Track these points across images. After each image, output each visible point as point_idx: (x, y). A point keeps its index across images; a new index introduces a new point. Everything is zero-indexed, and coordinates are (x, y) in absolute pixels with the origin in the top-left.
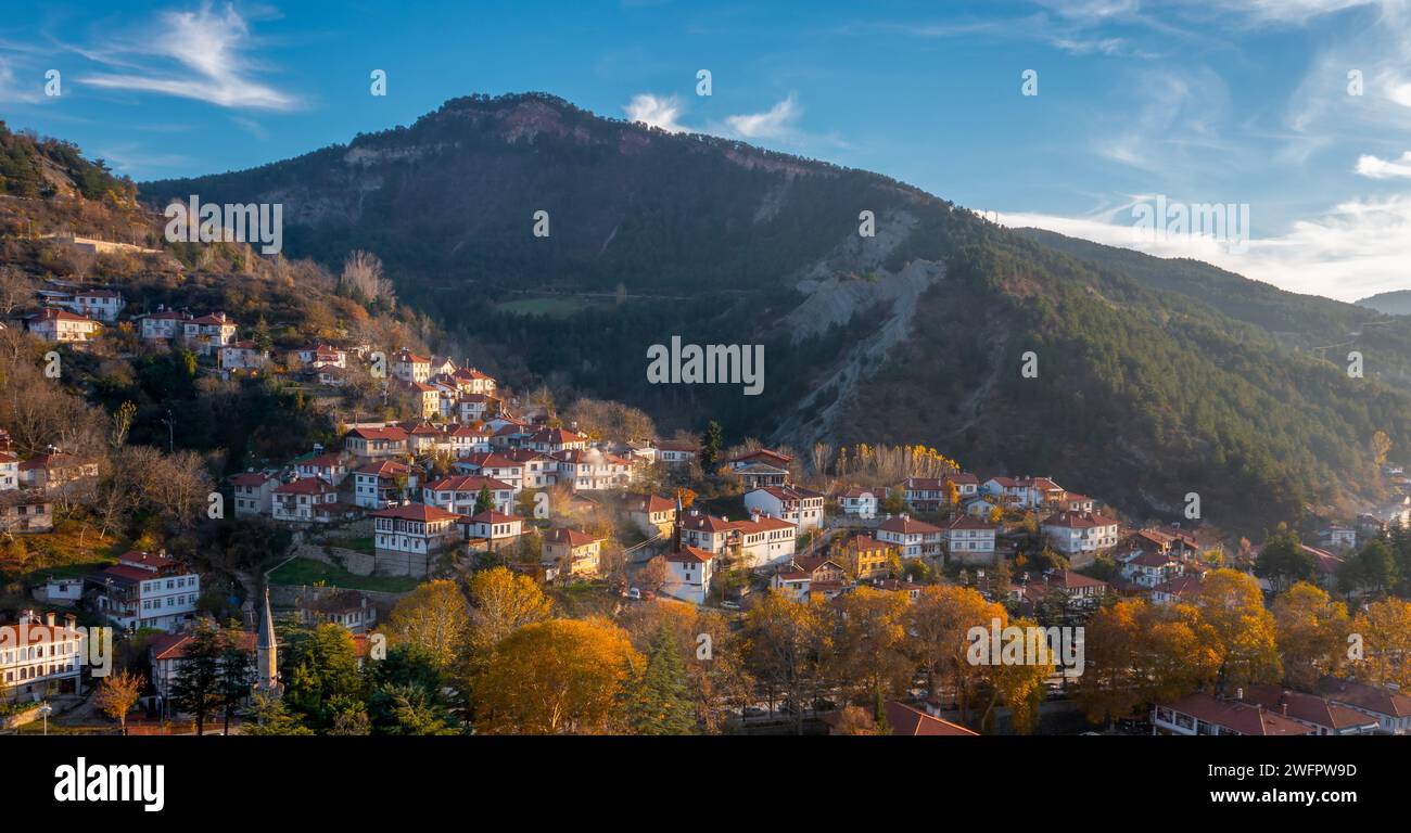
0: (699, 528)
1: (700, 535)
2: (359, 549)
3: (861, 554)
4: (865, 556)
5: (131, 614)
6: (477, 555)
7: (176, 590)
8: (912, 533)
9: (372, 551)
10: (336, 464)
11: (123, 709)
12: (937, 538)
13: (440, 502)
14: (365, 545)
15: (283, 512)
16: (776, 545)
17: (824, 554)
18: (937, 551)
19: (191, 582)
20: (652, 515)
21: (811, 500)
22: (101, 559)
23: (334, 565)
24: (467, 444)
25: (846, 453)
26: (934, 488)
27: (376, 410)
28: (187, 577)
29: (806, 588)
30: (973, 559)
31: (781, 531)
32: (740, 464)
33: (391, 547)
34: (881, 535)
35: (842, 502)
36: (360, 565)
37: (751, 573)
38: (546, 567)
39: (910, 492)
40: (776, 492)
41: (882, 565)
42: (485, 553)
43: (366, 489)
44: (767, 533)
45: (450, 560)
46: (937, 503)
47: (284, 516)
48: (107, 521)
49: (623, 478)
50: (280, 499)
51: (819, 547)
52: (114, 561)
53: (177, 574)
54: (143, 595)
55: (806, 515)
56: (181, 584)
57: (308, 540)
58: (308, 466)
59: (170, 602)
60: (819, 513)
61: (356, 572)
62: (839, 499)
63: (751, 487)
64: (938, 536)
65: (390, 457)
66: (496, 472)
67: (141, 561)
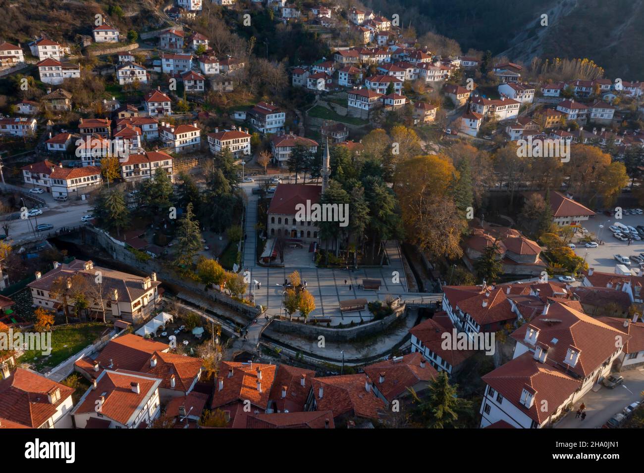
0: (478, 103)
1: (478, 106)
2: (341, 105)
3: (548, 118)
4: (550, 118)
5: (263, 126)
6: (388, 112)
7: (278, 118)
8: (574, 109)
9: (347, 106)
10: (331, 66)
11: (266, 164)
12: (586, 112)
13: (373, 86)
14: (344, 103)
15: (311, 86)
16: (510, 111)
17: (531, 116)
18: (584, 117)
19: (283, 116)
20: (458, 95)
21: (529, 90)
22: (251, 104)
23: (331, 110)
24: (381, 58)
25: (548, 62)
26: (588, 86)
27: (345, 41)
28: (281, 114)
29: (521, 133)
30: (601, 122)
31: (513, 105)
32: (498, 70)
33: (354, 106)
34: (559, 108)
35: (543, 90)
36: (341, 111)
37: (498, 123)
38: (414, 119)
39: (577, 87)
40: (514, 86)
41: (557, 122)
42: (391, 111)
43: (343, 78)
44: (507, 106)
45: (377, 114)
46: (588, 93)
47: (312, 87)
48: (252, 89)
49: (446, 76)
50: (310, 80)
51: (529, 112)
52: (255, 105)
53: (278, 113)
54: (267, 120)
55: (525, 97)
56: (279, 116)
57: (321, 99)
58: (320, 66)
59: (276, 123)
60: (532, 96)
61: (340, 114)
62: (542, 89)
63: (502, 81)
64: (586, 111)
65: (352, 64)
66: (395, 73)
67: (265, 106)
